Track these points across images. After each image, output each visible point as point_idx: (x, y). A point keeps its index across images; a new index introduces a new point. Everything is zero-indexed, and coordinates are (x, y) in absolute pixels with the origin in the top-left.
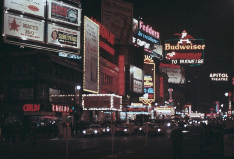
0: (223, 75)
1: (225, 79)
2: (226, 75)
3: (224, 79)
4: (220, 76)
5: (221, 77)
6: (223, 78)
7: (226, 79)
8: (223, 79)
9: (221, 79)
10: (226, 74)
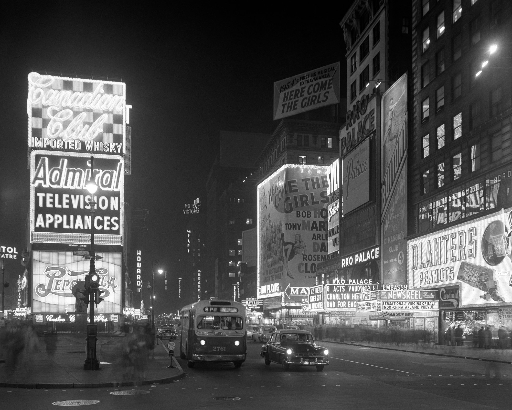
0: (10, 250)
1: (13, 257)
2: (14, 250)
3: (11, 257)
4: (4, 251)
5: (6, 252)
6: (9, 254)
7: (15, 257)
8: (9, 256)
9: (5, 256)
10: (15, 248)
